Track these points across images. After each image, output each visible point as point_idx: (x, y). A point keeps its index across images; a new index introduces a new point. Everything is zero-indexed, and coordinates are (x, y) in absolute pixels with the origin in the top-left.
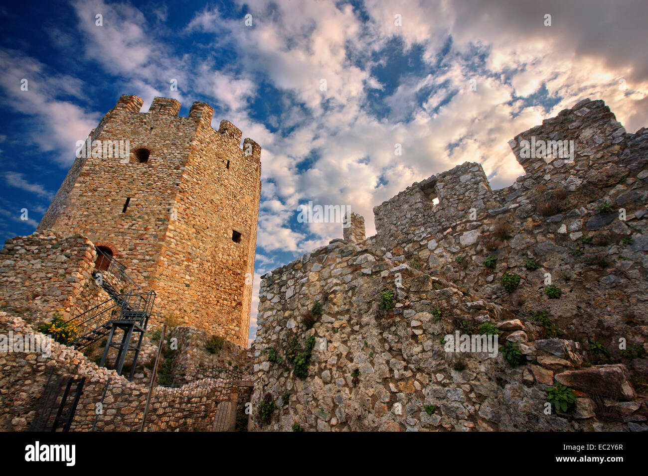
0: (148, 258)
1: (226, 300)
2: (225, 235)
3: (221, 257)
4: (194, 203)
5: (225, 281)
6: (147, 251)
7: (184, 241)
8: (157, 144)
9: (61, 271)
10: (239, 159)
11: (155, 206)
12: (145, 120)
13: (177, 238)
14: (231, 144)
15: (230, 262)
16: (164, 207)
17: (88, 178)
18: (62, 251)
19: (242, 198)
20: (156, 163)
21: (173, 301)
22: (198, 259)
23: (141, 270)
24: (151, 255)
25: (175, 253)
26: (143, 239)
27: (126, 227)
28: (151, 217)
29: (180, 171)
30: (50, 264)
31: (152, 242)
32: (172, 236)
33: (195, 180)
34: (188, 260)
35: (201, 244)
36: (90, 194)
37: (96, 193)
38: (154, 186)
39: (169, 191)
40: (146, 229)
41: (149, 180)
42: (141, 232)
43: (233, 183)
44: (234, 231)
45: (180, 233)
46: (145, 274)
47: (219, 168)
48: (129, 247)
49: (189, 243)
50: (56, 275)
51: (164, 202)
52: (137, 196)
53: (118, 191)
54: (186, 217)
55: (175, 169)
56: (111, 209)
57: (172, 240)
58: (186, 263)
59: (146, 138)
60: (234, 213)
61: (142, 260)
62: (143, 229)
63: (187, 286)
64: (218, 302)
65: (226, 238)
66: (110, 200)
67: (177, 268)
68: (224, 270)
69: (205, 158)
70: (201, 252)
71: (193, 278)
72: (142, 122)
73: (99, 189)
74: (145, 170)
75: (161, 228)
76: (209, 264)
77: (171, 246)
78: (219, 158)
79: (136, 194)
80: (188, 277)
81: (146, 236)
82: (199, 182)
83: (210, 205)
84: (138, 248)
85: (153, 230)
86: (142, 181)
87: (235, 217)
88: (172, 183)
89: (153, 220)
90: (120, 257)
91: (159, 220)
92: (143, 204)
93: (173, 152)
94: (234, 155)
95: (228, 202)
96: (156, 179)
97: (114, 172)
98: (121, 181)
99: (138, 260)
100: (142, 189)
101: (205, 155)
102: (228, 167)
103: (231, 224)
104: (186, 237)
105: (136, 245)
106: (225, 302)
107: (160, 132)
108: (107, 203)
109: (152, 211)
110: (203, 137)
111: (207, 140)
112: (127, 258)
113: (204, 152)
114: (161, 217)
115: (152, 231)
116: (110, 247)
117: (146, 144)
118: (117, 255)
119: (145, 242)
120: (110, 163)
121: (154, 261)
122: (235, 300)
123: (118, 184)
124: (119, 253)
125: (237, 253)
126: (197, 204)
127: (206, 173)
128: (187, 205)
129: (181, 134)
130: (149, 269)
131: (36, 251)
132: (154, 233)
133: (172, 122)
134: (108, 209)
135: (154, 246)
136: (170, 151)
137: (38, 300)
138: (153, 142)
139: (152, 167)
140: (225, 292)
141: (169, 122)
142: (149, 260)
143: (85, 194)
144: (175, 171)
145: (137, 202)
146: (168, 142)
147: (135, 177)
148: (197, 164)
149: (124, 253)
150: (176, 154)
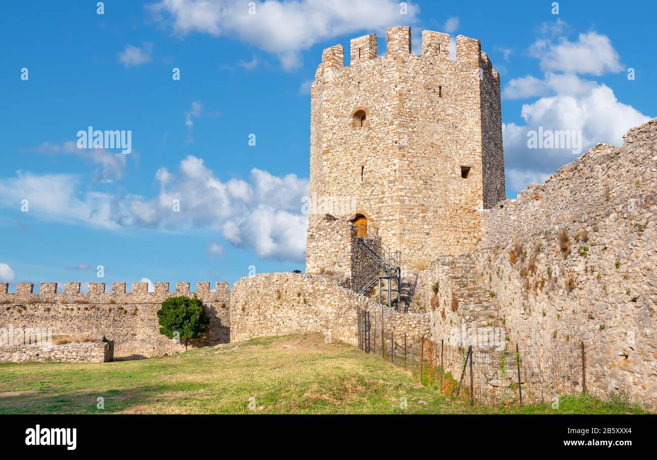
0: (391, 218)
1: (466, 238)
2: (453, 175)
3: (453, 199)
4: (415, 155)
5: (461, 221)
6: (389, 213)
7: (415, 195)
8: (368, 101)
10: (452, 77)
11: (384, 169)
12: (351, 76)
13: (409, 194)
14: (438, 62)
15: (463, 201)
16: (391, 168)
17: (330, 155)
18: (337, 232)
19: (465, 124)
20: (373, 123)
21: (419, 249)
22: (431, 208)
23: (389, 229)
24: (393, 215)
25: (410, 209)
26: (383, 202)
27: (369, 194)
28: (384, 180)
29: (394, 126)
30: (334, 242)
31: (390, 204)
32: (404, 194)
33: (410, 129)
34: (423, 211)
35: (431, 193)
36: (335, 169)
37: (339, 168)
38: (378, 148)
39: (391, 151)
40: (383, 193)
41: (373, 144)
42: (381, 196)
43: (450, 112)
44: (462, 167)
45: (410, 189)
46: (393, 232)
47: (432, 102)
48: (375, 211)
49: (420, 196)
50: (340, 249)
51: (389, 163)
52: (368, 162)
53: (353, 161)
54: (411, 172)
55: (390, 125)
56: (354, 180)
57: (405, 198)
58: (421, 215)
59: (358, 98)
60: (458, 147)
61: (388, 220)
62: (380, 193)
63: (428, 234)
64: (458, 242)
65: (455, 178)
66: (350, 172)
67: (416, 221)
68: (459, 211)
69: (414, 99)
70: (433, 200)
71: (431, 226)
72: (349, 78)
73: (340, 163)
74: (366, 134)
75: (394, 190)
76: (443, 209)
77: (406, 203)
78: (428, 89)
79: (367, 161)
80: (426, 227)
81: (385, 199)
82: (415, 129)
83: (431, 149)
84: (382, 211)
85: (388, 192)
86: (368, 147)
87: (461, 152)
88: (391, 142)
89: (386, 183)
90: (372, 220)
91: (390, 182)
92: (374, 169)
93: (384, 105)
94: (443, 76)
95: (449, 138)
96: (378, 141)
97: (345, 143)
98: (353, 151)
99: (385, 220)
100: (370, 155)
101: (414, 95)
102: (440, 96)
103: (457, 161)
104: (416, 191)
105: (380, 208)
106: (465, 241)
107: (367, 85)
108: (349, 175)
109: (383, 175)
110: (406, 74)
111: (412, 75)
112: (377, 221)
113: (412, 92)
114: (392, 178)
115: (387, 194)
116: (363, 214)
117: (359, 104)
118: (370, 219)
119: (385, 204)
120: (340, 135)
121: (396, 220)
122: (474, 237)
123: (351, 154)
124: (371, 218)
125: (469, 190)
126: (418, 155)
127: (419, 116)
128: (409, 159)
129: (385, 81)
130: (394, 227)
131: (324, 235)
132: (390, 195)
133: (374, 68)
134: (352, 180)
135: (392, 207)
136: (381, 106)
137: (337, 266)
138: (365, 99)
139: (371, 129)
140: (464, 232)
141: (371, 69)
142: (392, 220)
143: (332, 171)
144: (390, 127)
145: (370, 169)
146: (376, 95)
147: (361, 144)
148: (408, 110)
149: (373, 217)
150: (387, 108)
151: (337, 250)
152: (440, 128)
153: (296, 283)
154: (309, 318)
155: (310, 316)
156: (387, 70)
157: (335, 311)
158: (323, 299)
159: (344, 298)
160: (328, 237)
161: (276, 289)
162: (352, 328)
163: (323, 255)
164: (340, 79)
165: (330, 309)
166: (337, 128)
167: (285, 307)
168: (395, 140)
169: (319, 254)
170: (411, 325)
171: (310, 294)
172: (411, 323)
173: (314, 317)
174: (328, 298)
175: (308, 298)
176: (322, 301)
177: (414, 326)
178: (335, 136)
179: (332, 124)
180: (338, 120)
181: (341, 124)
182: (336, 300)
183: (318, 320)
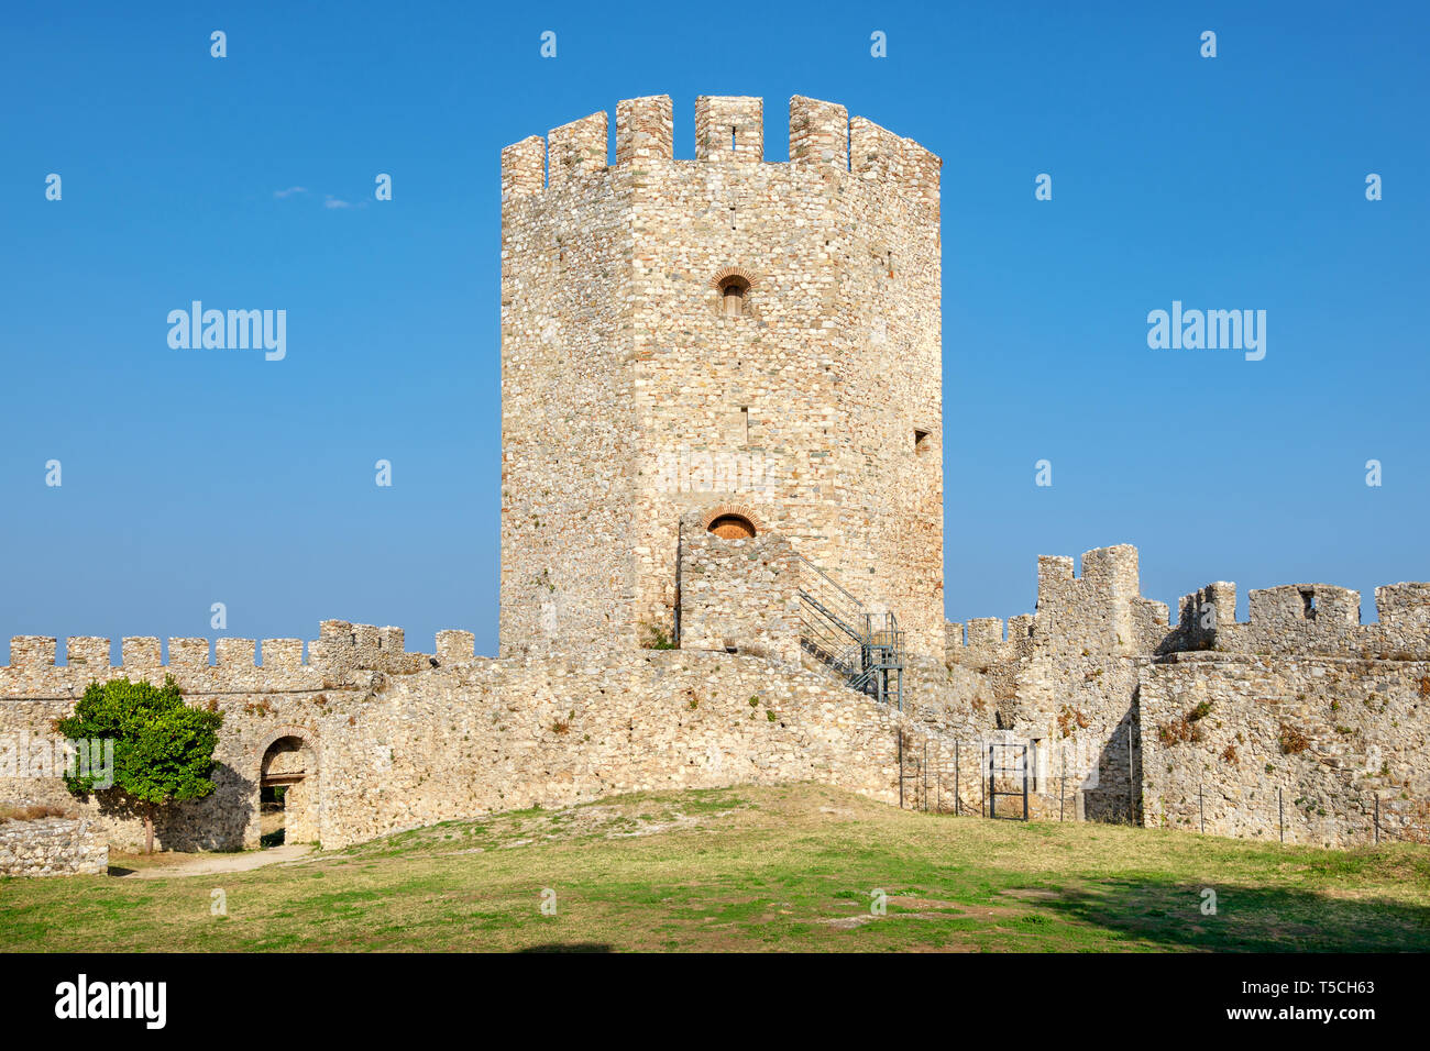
0: (814, 532)
1: (920, 582)
2: (905, 448)
3: (905, 499)
4: (855, 400)
5: (915, 546)
6: (809, 520)
7: (856, 488)
8: (758, 259)
9: (777, 596)
10: (906, 234)
11: (798, 424)
13: (847, 485)
15: (918, 504)
16: (815, 424)
17: (653, 365)
18: (766, 564)
20: (770, 312)
22: (877, 516)
24: (819, 528)
25: (850, 517)
26: (796, 496)
28: (797, 448)
29: (824, 332)
30: (757, 585)
31: (813, 501)
32: (840, 485)
33: (849, 343)
34: (866, 523)
35: (876, 483)
36: (670, 403)
37: (680, 400)
38: (782, 373)
39: (816, 387)
40: (796, 475)
41: (769, 361)
42: (790, 482)
43: (902, 311)
44: (916, 431)
45: (849, 473)
47: (879, 286)
48: (776, 513)
49: (862, 489)
50: (771, 601)
51: (811, 412)
52: (758, 400)
53: (719, 392)
54: (850, 436)
55: (812, 326)
56: (722, 436)
57: (843, 492)
58: (864, 530)
59: (730, 244)
60: (912, 388)
61: (807, 537)
62: (790, 475)
63: (872, 571)
65: (907, 454)
66: (711, 415)
67: (856, 542)
68: (913, 525)
69: (854, 276)
70: (879, 499)
71: (876, 555)
72: (705, 192)
73: (682, 390)
74: (753, 334)
75: (821, 472)
76: (892, 520)
77: (843, 504)
78: (874, 257)
79: (754, 396)
80: (870, 556)
81: (800, 490)
82: (855, 343)
83: (877, 389)
84: (793, 515)
85: (808, 476)
86: (757, 365)
87: (915, 398)
88: (815, 365)
89: (802, 455)
90: (768, 532)
91: (813, 453)
92: (773, 419)
93: (798, 279)
94: (894, 230)
95: (901, 367)
96: (782, 356)
97: (695, 344)
98: (719, 367)
99: (800, 536)
100: (763, 384)
101: (855, 267)
102: (890, 273)
103: (911, 418)
104: (857, 478)
105: (787, 507)
106: (920, 588)
107: (754, 220)
108: (709, 423)
109: (797, 435)
110: (843, 218)
111: (851, 220)
112: (780, 535)
113: (851, 260)
114: (816, 446)
115: (805, 480)
116: (745, 515)
117: (734, 262)
118: (762, 530)
119: (800, 501)
120: (681, 322)
121: (826, 538)
122: (932, 580)
123: (714, 375)
124: (766, 526)
125: (926, 482)
126: (860, 399)
128: (848, 408)
129: (800, 222)
130: (822, 554)
131: (730, 566)
132: (812, 483)
133: (771, 185)
134: (716, 435)
135: (818, 510)
136: (790, 277)
137: (764, 637)
138: (748, 253)
139: (765, 325)
140: (918, 568)
141: (763, 184)
142: (818, 538)
143: (661, 404)
144: (813, 331)
145: (762, 417)
146: (778, 250)
147: (740, 355)
148: (846, 300)
149: (773, 525)
150: (804, 286)
151: (765, 602)
153: (744, 676)
154: (784, 752)
155: (787, 747)
156: (808, 199)
157: (846, 737)
158: (817, 712)
159: (868, 713)
160: (740, 571)
161: (684, 686)
162: (885, 771)
163: (728, 610)
164: (680, 187)
165: (834, 734)
166: (673, 303)
167: (713, 726)
168: (826, 362)
169: (719, 609)
171: (784, 702)
173: (797, 749)
174: (829, 711)
175: (778, 709)
176: (815, 717)
178: (669, 322)
179: (660, 291)
180: (677, 285)
181: (683, 298)
182: (848, 715)
183: (805, 755)
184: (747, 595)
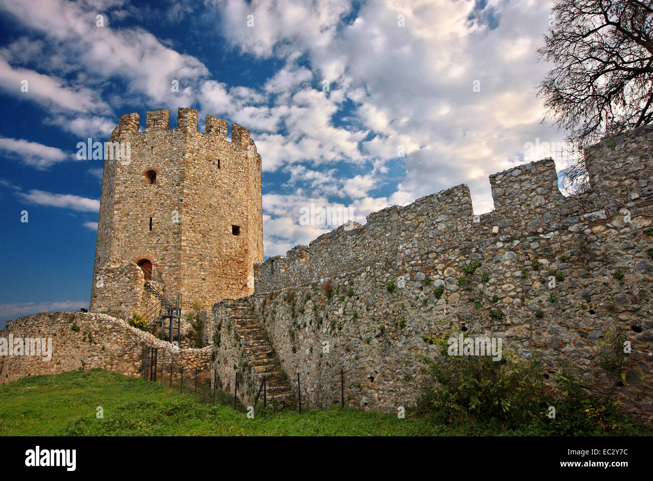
0: (173, 264)
1: (234, 285)
2: (226, 232)
3: (225, 251)
4: (196, 212)
5: (231, 270)
6: (172, 260)
7: (195, 246)
8: (159, 164)
9: (129, 288)
10: (228, 154)
11: (170, 222)
12: (145, 140)
13: (190, 245)
14: (218, 141)
15: (233, 253)
16: (176, 222)
17: (120, 205)
18: (126, 275)
19: (236, 192)
20: (162, 182)
21: (196, 292)
22: (208, 258)
23: (171, 274)
24: (175, 262)
25: (190, 258)
26: (167, 250)
27: (155, 242)
28: (169, 232)
29: (181, 187)
30: (122, 284)
31: (174, 252)
32: (186, 245)
33: (194, 191)
34: (201, 260)
35: (208, 245)
36: (125, 218)
37: (129, 217)
38: (165, 204)
39: (177, 208)
40: (168, 242)
41: (161, 200)
42: (165, 245)
43: (225, 181)
44: (233, 226)
45: (191, 241)
46: (174, 276)
47: (212, 171)
48: (160, 258)
49: (199, 247)
50: (127, 290)
52: (156, 215)
53: (143, 213)
54: (192, 226)
56: (142, 229)
57: (186, 248)
58: (199, 263)
59: (150, 160)
60: (231, 209)
61: (170, 266)
62: (165, 242)
63: (204, 279)
64: (228, 287)
65: (227, 234)
66: (139, 222)
67: (194, 268)
68: (230, 262)
69: (197, 167)
70: (209, 251)
71: (207, 273)
72: (144, 142)
73: (130, 214)
74: (156, 190)
75: (177, 240)
76: (217, 259)
77: (187, 252)
78: (210, 161)
79: (155, 213)
80: (203, 273)
81: (169, 248)
82: (197, 192)
83: (210, 209)
84: (166, 258)
85: (172, 242)
86: (157, 202)
87: (232, 213)
88: (177, 199)
89: (171, 234)
90: (157, 265)
91: (175, 233)
92: (161, 221)
93: (173, 169)
94: (222, 152)
95: (224, 201)
96: (166, 198)
97: (136, 196)
98: (143, 204)
99: (168, 266)
100: (158, 209)
101: (198, 164)
102: (219, 167)
103: (230, 220)
104: (196, 242)
105: (164, 255)
106: (233, 287)
107: (159, 150)
108: (138, 224)
109: (169, 227)
110: (192, 147)
111: (197, 147)
112: (161, 266)
113: (196, 161)
114: (176, 230)
115: (172, 244)
116: (148, 259)
117: (151, 165)
118: (154, 265)
119: (169, 252)
120: (131, 189)
121: (178, 266)
122: (241, 283)
123: (141, 207)
124: (155, 263)
125: (238, 245)
126: (199, 213)
127: (201, 181)
128: (192, 216)
129: (175, 149)
130: (176, 273)
131: (113, 276)
132: (173, 244)
133: (166, 138)
134: (140, 229)
135: (175, 255)
136: (170, 169)
137: (123, 306)
138: (156, 162)
139: (160, 187)
140: (233, 279)
141: (163, 137)
142: (175, 266)
143: (123, 219)
144: (177, 187)
145: (157, 221)
146: (167, 159)
147: (151, 199)
148: (192, 175)
149: (158, 262)
150: (175, 171)
151: (124, 291)
152: (217, 192)
153: (83, 322)
154: (94, 356)
155: (95, 353)
156: (178, 141)
157: (120, 348)
158: (109, 337)
159: (131, 336)
160: (116, 278)
161: (60, 327)
162: (136, 363)
163: (110, 295)
164: (135, 142)
165: (116, 347)
166: (129, 182)
168: (181, 198)
169: (107, 295)
170: (190, 359)
171: (96, 333)
172: (190, 357)
173: (99, 354)
174: (115, 336)
175: (94, 336)
176: (108, 339)
177: (192, 360)
178: (128, 189)
179: (125, 178)
180: (131, 176)
181: (133, 180)
182: (123, 337)
183: (103, 357)
184: (118, 288)
